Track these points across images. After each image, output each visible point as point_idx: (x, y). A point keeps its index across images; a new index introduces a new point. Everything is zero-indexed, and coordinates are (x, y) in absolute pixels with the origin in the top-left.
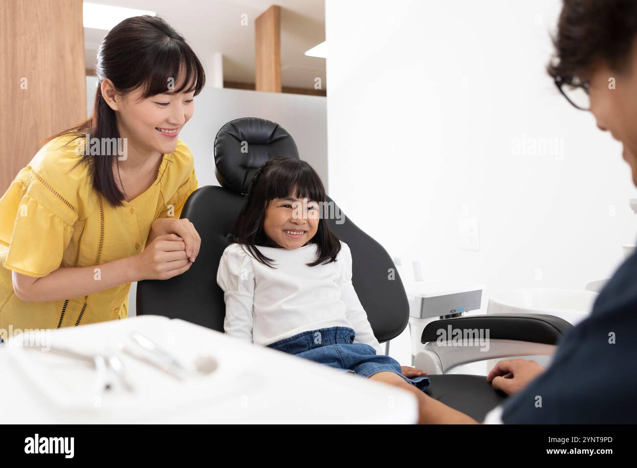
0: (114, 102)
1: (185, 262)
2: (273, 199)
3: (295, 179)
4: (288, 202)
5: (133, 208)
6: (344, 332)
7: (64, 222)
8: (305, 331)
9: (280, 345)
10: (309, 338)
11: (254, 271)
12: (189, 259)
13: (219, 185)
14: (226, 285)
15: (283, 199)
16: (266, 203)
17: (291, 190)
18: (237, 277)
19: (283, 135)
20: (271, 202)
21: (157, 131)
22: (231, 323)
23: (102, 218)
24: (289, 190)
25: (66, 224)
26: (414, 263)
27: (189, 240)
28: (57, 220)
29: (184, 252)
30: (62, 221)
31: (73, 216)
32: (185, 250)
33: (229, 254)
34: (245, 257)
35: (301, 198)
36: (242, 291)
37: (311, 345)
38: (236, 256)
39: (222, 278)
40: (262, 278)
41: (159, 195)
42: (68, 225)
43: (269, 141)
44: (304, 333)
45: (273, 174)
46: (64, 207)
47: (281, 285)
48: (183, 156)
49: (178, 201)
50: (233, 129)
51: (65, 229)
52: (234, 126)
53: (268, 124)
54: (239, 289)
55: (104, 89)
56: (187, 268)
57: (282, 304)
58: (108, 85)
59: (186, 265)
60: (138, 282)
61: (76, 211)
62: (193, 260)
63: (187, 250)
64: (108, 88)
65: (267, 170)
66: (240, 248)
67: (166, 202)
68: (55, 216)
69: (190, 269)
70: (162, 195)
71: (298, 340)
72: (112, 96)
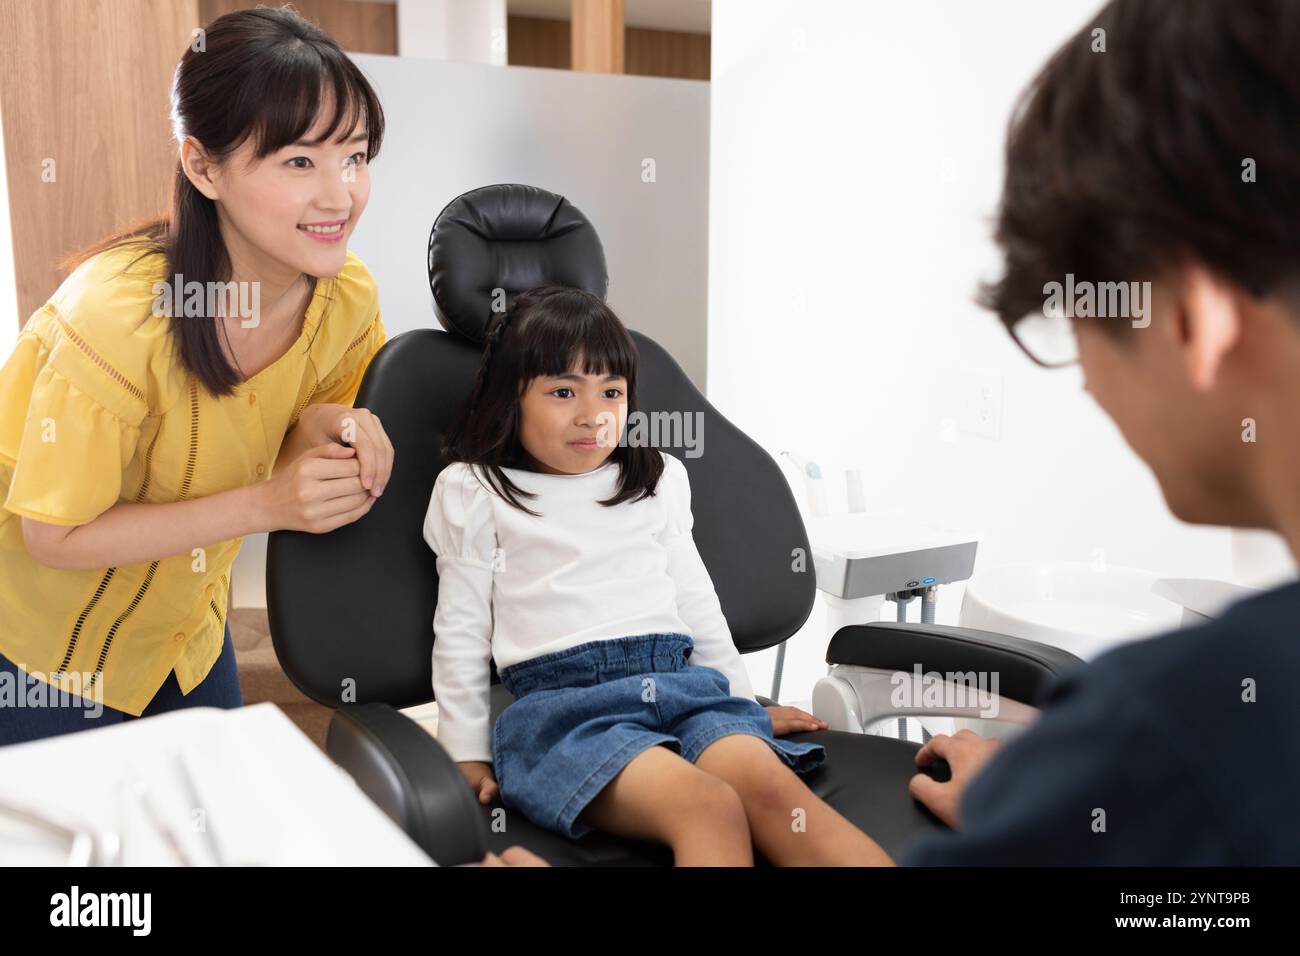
0: (208, 183)
1: (360, 498)
2: (534, 376)
3: (580, 337)
4: (565, 383)
5: (255, 393)
6: (671, 643)
7: (121, 421)
8: (591, 639)
9: (542, 666)
10: (599, 655)
11: (493, 518)
12: (368, 492)
13: (441, 328)
14: (440, 543)
15: (556, 377)
16: (521, 384)
17: (573, 360)
18: (460, 531)
19: (573, 222)
20: (531, 381)
21: (299, 231)
22: (446, 618)
23: (195, 414)
24: (570, 358)
25: (124, 425)
26: (849, 473)
27: (366, 456)
28: (107, 417)
29: (357, 481)
30: (117, 419)
31: (138, 409)
32: (359, 476)
33: (446, 484)
34: (476, 492)
35: (592, 373)
36: (470, 557)
37: (602, 667)
38: (461, 488)
39: (433, 530)
40: (509, 533)
41: (307, 364)
42: (128, 426)
43: (543, 235)
44: (589, 644)
45: (535, 326)
46: (122, 392)
47: (547, 546)
48: (356, 287)
49: (344, 376)
50: (467, 211)
51: (122, 433)
52: (468, 204)
53: (543, 197)
54: (464, 554)
55: (186, 160)
56: (365, 509)
57: (552, 581)
58: (192, 149)
59: (364, 503)
60: (271, 534)
61: (145, 399)
62: (378, 493)
63: (363, 477)
64: (194, 155)
65: (519, 318)
66: (469, 472)
67: (320, 380)
68: (103, 409)
69: (371, 510)
70: (312, 366)
71: (578, 657)
72: (204, 172)
